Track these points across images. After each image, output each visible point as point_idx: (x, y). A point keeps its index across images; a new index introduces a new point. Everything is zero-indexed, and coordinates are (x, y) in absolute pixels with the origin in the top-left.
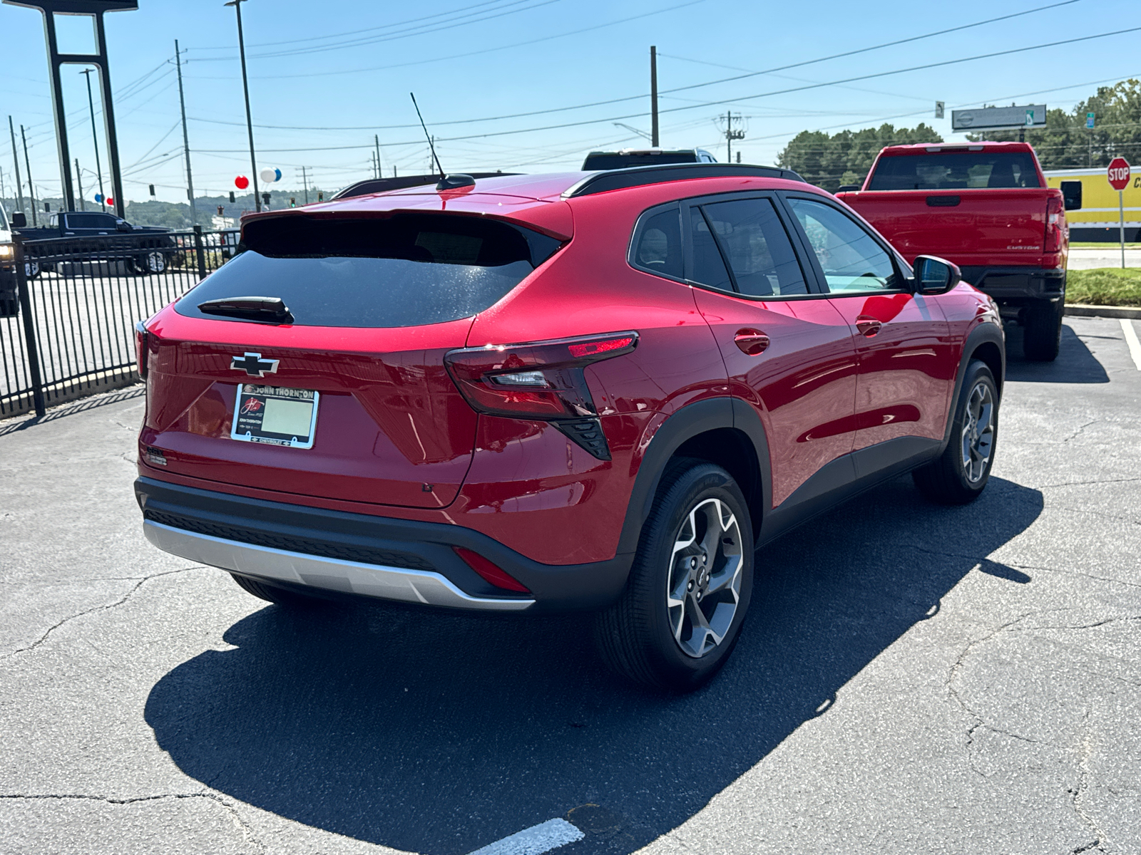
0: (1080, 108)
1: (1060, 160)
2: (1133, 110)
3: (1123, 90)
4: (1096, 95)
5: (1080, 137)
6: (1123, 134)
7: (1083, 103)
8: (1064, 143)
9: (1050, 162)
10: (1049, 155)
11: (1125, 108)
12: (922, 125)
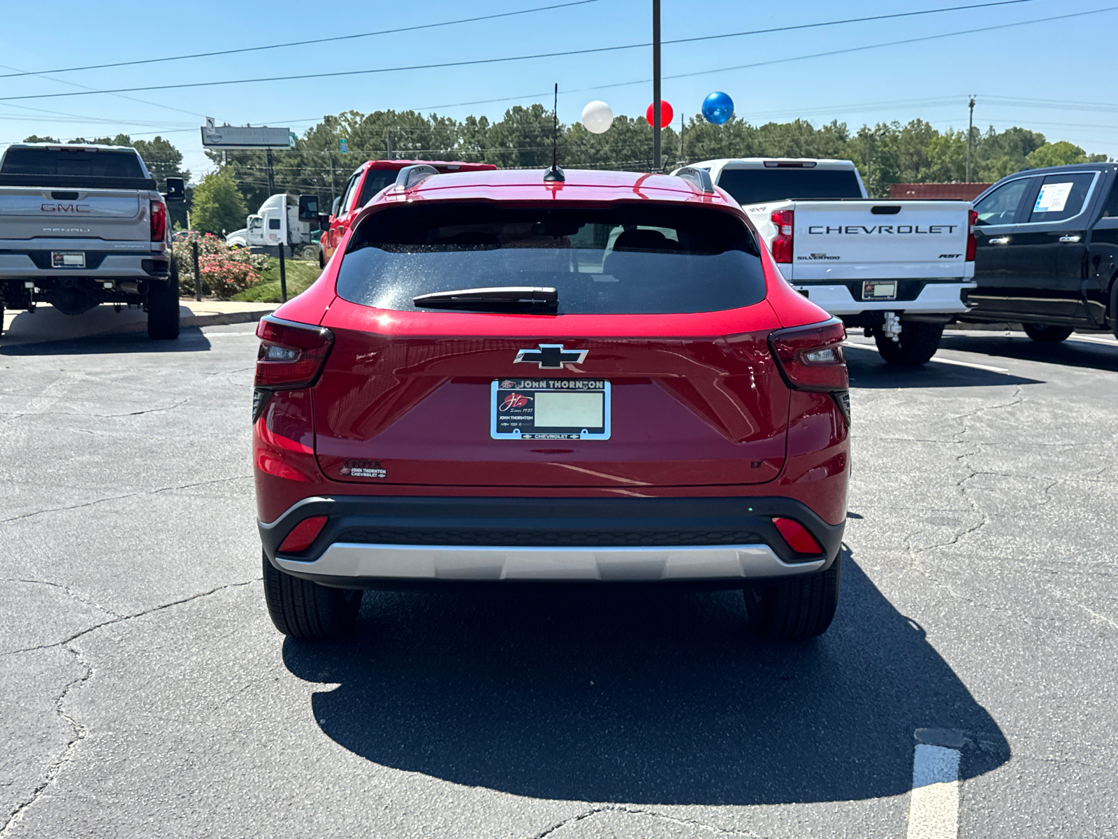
0: (309, 134)
1: (297, 180)
2: (357, 139)
3: (346, 120)
4: (323, 123)
5: (313, 160)
6: (351, 160)
7: (311, 129)
8: (299, 165)
9: (288, 182)
10: (286, 175)
11: (350, 136)
12: (158, 139)
